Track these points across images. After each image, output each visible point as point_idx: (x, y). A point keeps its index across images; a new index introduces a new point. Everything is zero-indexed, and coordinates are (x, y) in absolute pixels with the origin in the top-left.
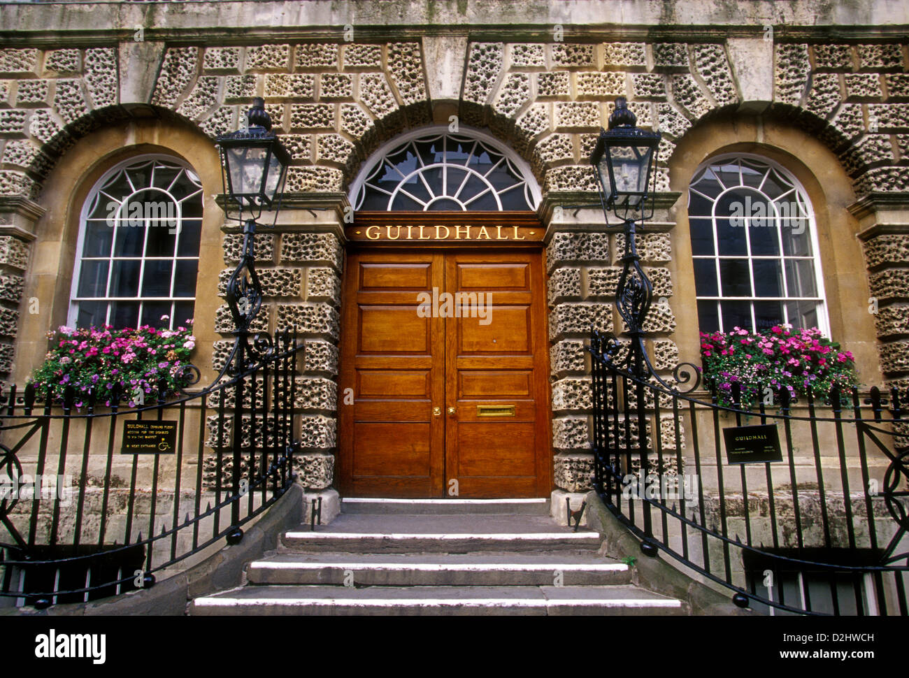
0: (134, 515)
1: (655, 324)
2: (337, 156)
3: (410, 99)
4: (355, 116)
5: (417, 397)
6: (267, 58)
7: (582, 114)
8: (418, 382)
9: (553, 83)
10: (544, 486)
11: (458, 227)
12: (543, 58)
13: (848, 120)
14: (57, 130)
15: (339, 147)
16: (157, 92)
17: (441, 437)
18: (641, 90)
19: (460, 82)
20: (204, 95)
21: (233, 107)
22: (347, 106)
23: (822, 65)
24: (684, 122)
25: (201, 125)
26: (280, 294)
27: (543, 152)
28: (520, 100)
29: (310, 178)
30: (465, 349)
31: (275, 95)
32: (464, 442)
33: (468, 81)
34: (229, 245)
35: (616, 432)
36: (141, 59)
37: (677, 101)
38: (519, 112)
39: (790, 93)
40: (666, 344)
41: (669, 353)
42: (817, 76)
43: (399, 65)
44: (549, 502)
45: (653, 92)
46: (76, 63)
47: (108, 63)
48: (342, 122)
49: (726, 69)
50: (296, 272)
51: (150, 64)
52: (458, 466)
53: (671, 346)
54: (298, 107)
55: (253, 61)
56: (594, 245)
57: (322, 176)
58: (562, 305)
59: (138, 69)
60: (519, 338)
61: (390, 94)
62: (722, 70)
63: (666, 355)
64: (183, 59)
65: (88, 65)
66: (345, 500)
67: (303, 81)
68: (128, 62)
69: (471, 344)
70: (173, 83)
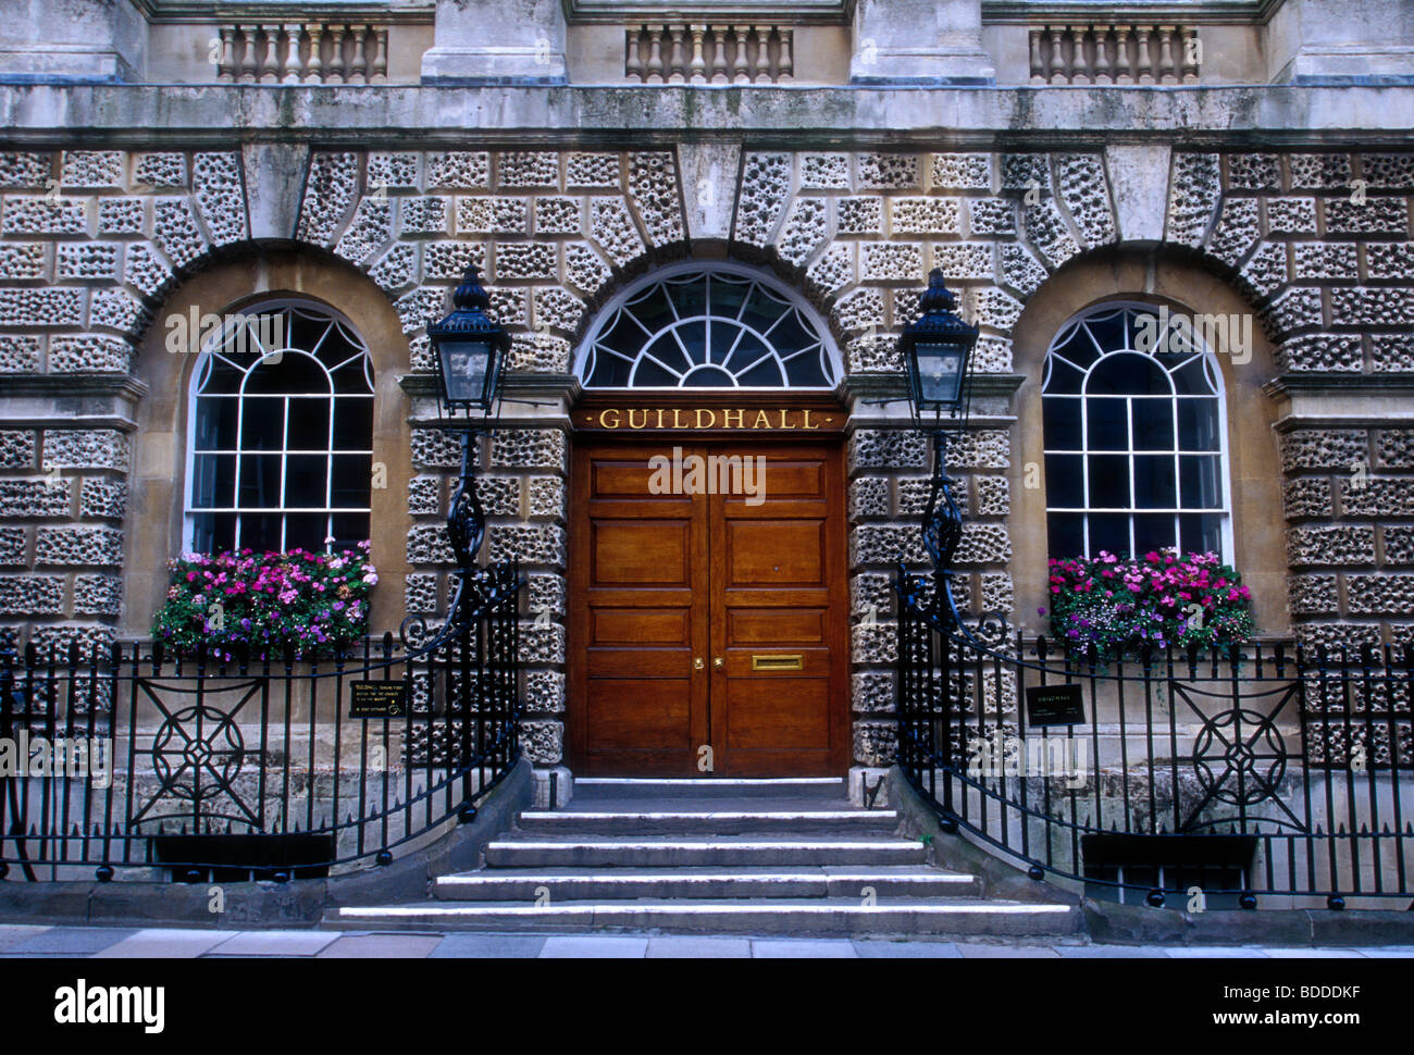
0: (315, 799)
1: (984, 552)
2: (562, 320)
3: (661, 237)
4: (585, 262)
5: (672, 644)
6: (457, 172)
7: (898, 260)
8: (673, 624)
9: (860, 214)
10: (840, 762)
11: (726, 411)
12: (845, 176)
13: (1265, 266)
14: (164, 276)
15: (564, 307)
16: (303, 220)
17: (705, 696)
18: (981, 224)
19: (730, 213)
20: (371, 226)
21: (413, 244)
22: (574, 247)
23: (1237, 185)
24: (1038, 272)
25: (370, 273)
26: (492, 511)
27: (843, 316)
28: (813, 240)
29: (527, 352)
30: (737, 579)
31: (471, 229)
32: (734, 704)
33: (741, 211)
34: (420, 444)
35: (930, 692)
36: (276, 170)
37: (1030, 239)
38: (811, 257)
39: (1190, 227)
40: (998, 578)
41: (1001, 591)
42: (1229, 201)
43: (645, 186)
44: (846, 782)
45: (998, 226)
46: (180, 174)
47: (229, 175)
48: (568, 271)
49: (1102, 191)
50: (513, 482)
51: (290, 179)
52: (727, 736)
53: (1005, 580)
54: (505, 247)
55: (438, 175)
56: (908, 445)
57: (543, 349)
58: (862, 527)
59: (274, 186)
60: (809, 564)
61: (633, 230)
62: (1096, 194)
63: (997, 592)
64: (336, 170)
65: (200, 177)
66: (579, 780)
67: (511, 209)
68: (257, 176)
69: (745, 573)
70: (326, 208)
